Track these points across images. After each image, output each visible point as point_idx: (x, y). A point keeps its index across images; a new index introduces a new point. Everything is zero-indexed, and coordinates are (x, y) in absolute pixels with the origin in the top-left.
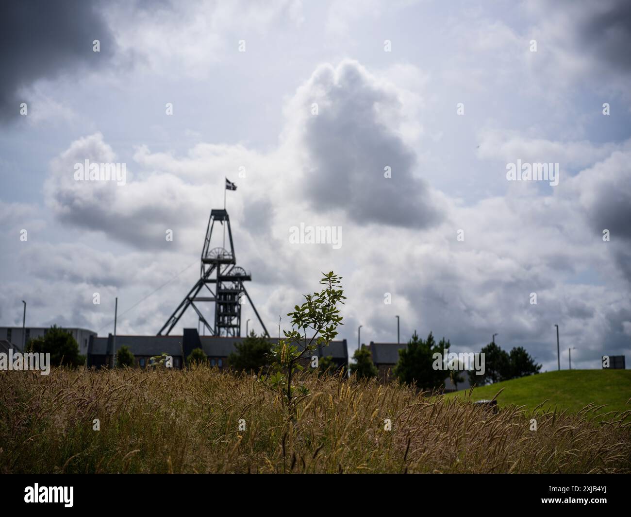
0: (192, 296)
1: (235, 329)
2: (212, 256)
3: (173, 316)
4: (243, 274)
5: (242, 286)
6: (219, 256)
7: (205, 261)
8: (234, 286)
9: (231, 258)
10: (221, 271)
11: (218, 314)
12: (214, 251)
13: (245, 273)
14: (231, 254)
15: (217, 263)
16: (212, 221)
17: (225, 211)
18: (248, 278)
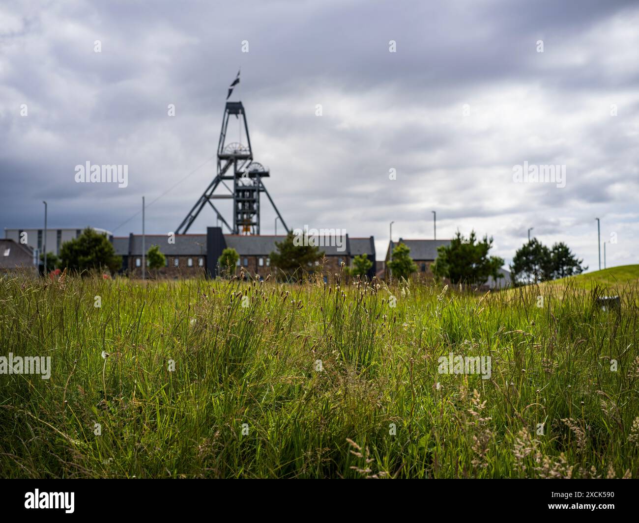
0: (208, 193)
1: (255, 227)
2: (228, 151)
3: (190, 214)
4: (261, 170)
5: (260, 182)
6: (235, 152)
7: (221, 158)
8: (252, 183)
9: (248, 153)
10: (238, 168)
11: (237, 212)
12: (231, 146)
13: (263, 169)
14: (248, 149)
15: (233, 159)
16: (227, 114)
17: (240, 103)
18: (266, 174)
